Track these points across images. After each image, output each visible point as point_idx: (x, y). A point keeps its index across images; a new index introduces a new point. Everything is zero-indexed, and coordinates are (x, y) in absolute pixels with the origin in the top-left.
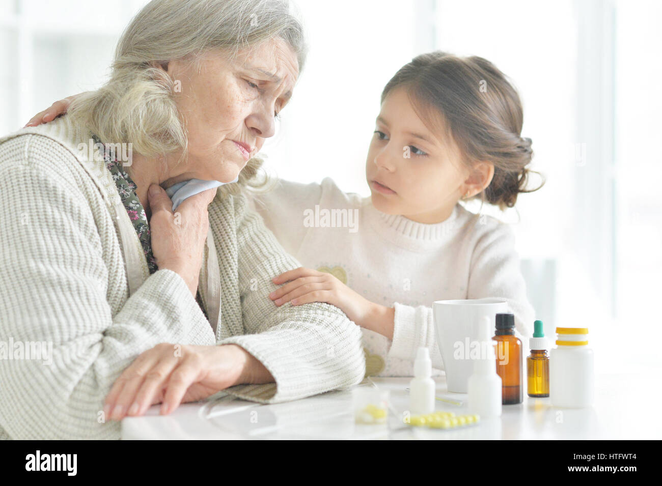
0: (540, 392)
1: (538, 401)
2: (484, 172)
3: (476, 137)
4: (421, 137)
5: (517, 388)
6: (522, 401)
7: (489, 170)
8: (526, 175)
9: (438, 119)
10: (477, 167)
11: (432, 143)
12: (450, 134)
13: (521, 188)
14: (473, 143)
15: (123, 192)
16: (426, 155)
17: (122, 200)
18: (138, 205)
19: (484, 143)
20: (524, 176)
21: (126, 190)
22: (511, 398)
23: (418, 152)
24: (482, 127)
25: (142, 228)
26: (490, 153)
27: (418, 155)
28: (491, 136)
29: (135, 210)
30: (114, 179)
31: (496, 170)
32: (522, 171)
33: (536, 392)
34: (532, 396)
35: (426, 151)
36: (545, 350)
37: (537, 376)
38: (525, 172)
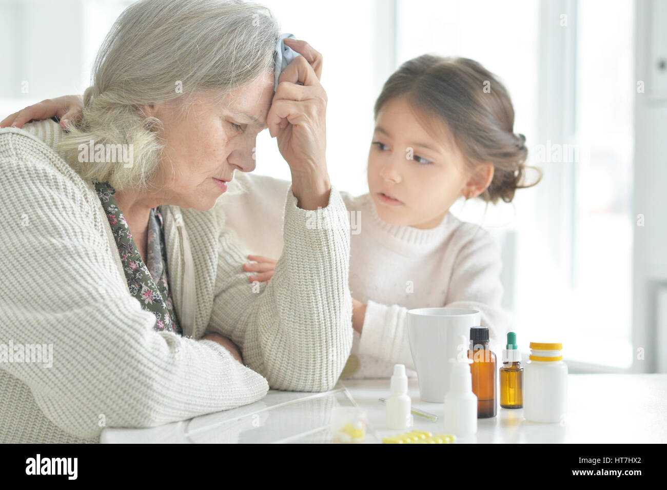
0: (512, 403)
1: (511, 413)
2: (484, 174)
3: (478, 141)
4: (425, 146)
5: (492, 401)
6: (496, 414)
7: (489, 172)
8: (523, 172)
9: (442, 128)
10: (478, 169)
11: (437, 151)
12: (453, 142)
13: (519, 184)
14: (476, 148)
15: (102, 196)
16: (431, 163)
17: (102, 204)
18: (116, 210)
19: (486, 146)
20: (520, 173)
21: (105, 195)
22: (485, 412)
23: (422, 161)
24: (484, 131)
25: (120, 232)
26: (491, 155)
27: (422, 164)
28: (492, 138)
29: (113, 214)
30: (93, 184)
31: (496, 170)
32: (517, 168)
33: (509, 403)
34: (505, 407)
35: (431, 160)
36: (518, 362)
37: (510, 387)
38: (521, 168)
